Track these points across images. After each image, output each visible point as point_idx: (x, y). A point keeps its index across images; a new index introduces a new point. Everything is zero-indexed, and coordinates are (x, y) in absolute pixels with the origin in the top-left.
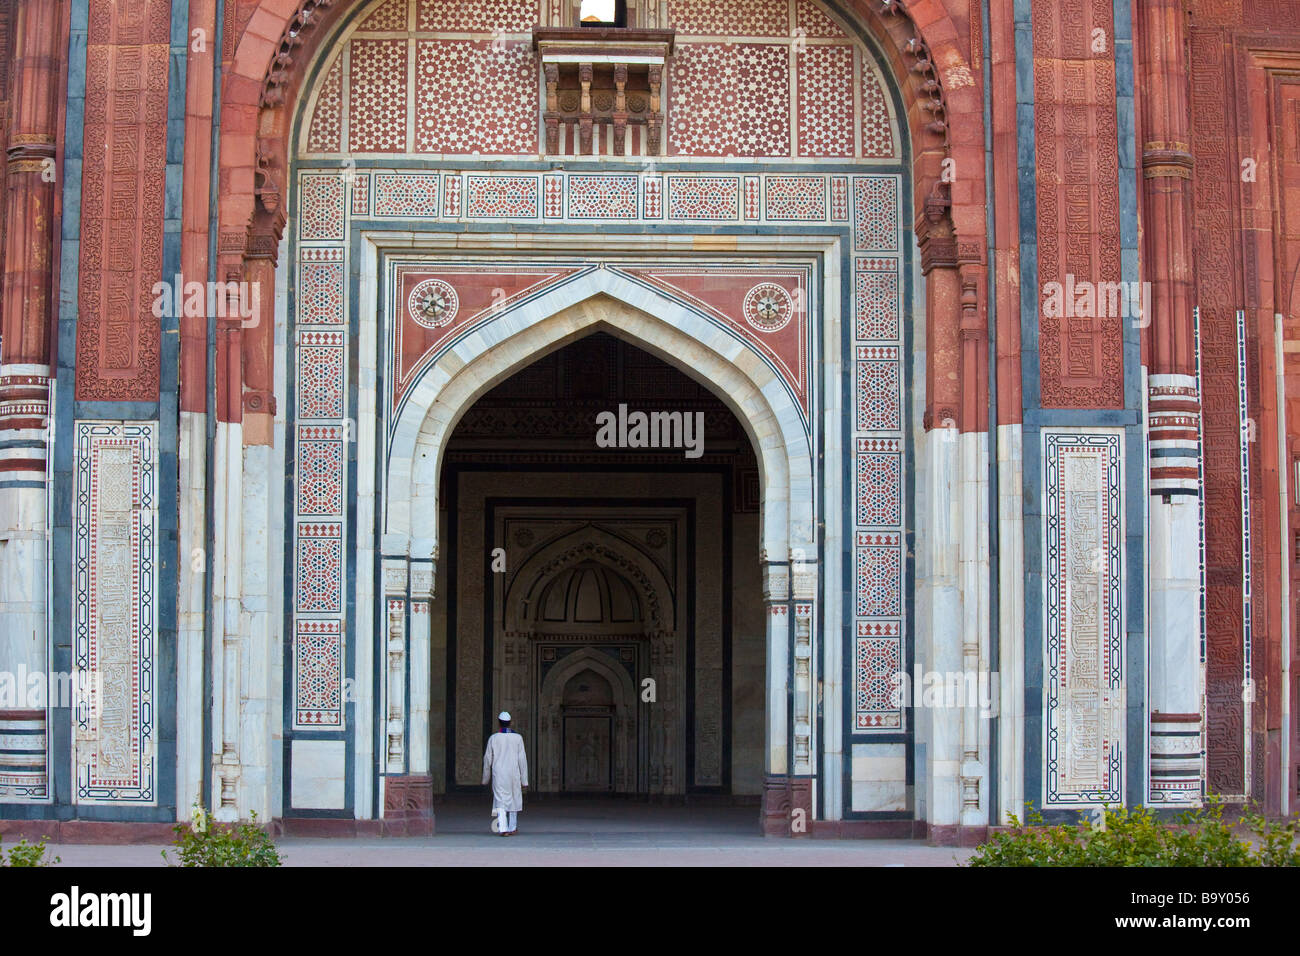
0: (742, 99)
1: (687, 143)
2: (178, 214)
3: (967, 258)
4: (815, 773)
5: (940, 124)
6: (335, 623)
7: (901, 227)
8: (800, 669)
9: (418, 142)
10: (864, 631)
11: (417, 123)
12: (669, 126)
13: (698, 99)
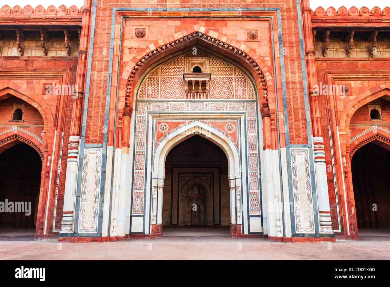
0: (224, 88)
1: (213, 96)
2: (109, 105)
3: (272, 114)
4: (242, 224)
5: (265, 87)
6: (142, 192)
7: (256, 112)
8: (238, 201)
9: (161, 96)
10: (251, 193)
11: (161, 93)
12: (210, 93)
13: (215, 88)
